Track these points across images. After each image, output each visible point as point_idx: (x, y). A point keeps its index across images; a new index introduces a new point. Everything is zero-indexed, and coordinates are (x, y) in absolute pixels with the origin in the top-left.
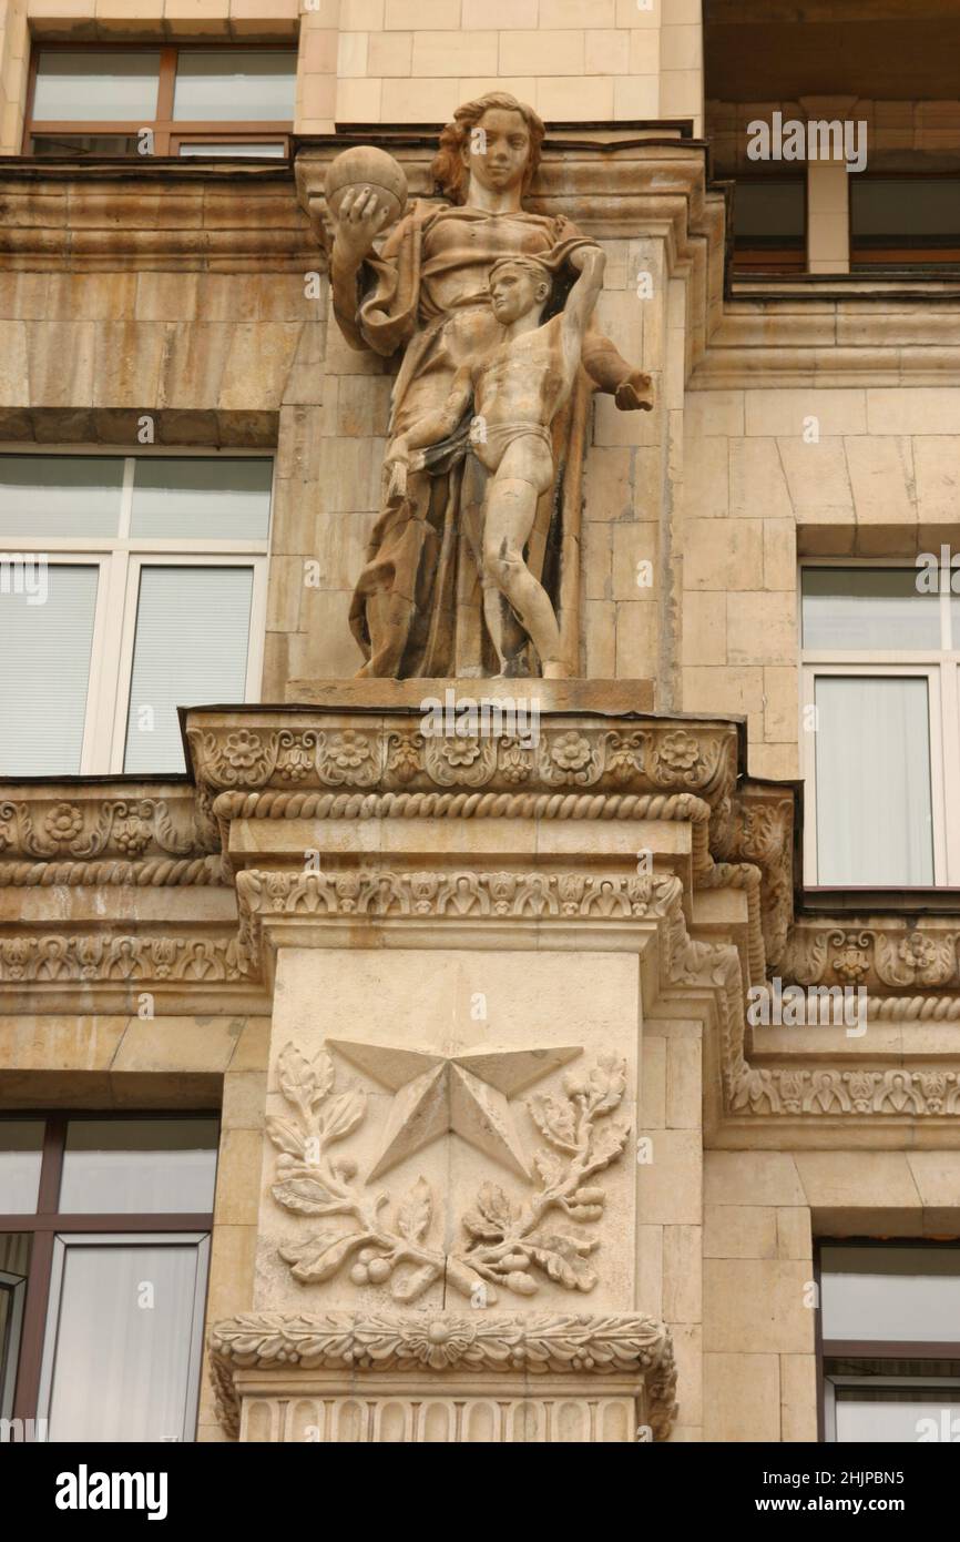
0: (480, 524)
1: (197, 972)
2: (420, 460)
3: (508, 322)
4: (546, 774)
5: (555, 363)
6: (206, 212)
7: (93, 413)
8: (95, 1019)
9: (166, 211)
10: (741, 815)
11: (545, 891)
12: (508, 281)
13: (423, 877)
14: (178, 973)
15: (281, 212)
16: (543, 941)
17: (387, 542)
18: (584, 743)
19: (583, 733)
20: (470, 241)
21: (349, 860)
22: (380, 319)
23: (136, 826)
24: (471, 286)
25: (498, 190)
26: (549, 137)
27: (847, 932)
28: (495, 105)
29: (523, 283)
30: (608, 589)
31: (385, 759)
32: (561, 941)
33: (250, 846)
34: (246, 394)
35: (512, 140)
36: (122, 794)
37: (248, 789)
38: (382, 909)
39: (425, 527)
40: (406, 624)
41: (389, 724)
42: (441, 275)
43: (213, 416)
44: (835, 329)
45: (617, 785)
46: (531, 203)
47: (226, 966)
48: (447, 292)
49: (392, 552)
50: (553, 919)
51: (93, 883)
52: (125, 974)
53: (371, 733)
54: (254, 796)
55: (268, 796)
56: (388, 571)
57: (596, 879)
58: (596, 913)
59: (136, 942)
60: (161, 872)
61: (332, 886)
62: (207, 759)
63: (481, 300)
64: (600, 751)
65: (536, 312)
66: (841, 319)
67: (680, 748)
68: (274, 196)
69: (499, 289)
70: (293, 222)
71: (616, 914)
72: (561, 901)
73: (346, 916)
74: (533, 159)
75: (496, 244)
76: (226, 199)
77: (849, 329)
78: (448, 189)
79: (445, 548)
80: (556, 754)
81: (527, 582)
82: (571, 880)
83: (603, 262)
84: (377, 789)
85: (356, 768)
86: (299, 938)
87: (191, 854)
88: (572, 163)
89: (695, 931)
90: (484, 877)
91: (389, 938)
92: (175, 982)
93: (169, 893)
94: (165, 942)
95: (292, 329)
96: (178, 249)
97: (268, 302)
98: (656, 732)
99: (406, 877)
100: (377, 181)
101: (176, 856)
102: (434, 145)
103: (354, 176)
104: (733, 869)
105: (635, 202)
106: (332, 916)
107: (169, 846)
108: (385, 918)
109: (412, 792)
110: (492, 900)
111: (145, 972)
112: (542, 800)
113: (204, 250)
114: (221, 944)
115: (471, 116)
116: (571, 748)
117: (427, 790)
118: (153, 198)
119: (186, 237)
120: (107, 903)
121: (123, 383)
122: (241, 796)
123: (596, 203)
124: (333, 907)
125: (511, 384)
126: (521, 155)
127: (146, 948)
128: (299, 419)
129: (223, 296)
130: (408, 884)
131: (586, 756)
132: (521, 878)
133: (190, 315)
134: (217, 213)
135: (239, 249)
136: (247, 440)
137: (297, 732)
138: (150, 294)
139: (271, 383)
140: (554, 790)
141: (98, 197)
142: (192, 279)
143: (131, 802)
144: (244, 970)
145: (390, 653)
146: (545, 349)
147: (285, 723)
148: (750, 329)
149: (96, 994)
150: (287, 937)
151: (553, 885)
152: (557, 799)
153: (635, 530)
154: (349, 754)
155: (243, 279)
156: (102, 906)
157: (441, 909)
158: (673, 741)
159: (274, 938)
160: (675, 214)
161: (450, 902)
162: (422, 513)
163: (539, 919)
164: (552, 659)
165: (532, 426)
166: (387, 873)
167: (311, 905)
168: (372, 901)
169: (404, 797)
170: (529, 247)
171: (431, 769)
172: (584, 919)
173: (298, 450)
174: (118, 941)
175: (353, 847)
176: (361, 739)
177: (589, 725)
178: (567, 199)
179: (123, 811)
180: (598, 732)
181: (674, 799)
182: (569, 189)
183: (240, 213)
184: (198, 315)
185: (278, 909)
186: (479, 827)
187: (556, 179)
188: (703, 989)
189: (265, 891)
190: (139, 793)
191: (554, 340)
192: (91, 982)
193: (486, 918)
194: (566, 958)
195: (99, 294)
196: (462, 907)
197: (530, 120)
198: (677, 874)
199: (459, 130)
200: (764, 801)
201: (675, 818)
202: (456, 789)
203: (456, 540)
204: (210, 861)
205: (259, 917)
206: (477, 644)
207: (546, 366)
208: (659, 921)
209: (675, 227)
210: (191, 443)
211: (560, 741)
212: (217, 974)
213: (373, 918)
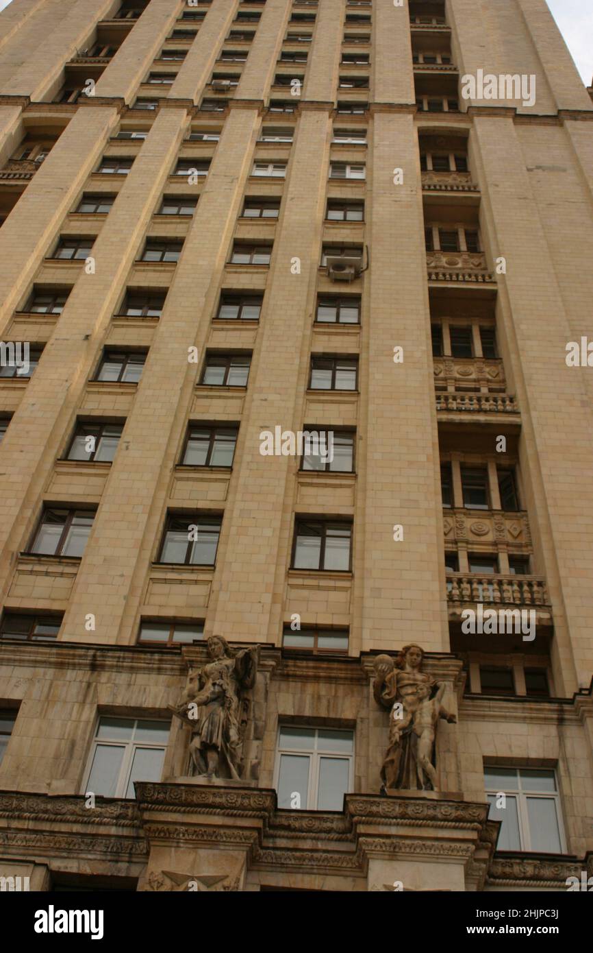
0: (417, 750)
1: (345, 864)
2: (401, 733)
3: (421, 700)
4: (439, 816)
5: (434, 710)
6: (337, 669)
7: (309, 717)
8: (317, 876)
9: (328, 668)
10: (486, 830)
11: (440, 847)
12: (421, 689)
13: (408, 842)
14: (340, 864)
15: (357, 670)
16: (440, 860)
17: (391, 754)
18: (449, 808)
19: (449, 806)
20: (409, 679)
21: (388, 836)
22: (387, 697)
23: (329, 824)
24: (410, 690)
25: (413, 667)
26: (426, 655)
27: (506, 862)
28: (413, 646)
29: (425, 690)
30: (444, 769)
31: (398, 810)
32: (443, 861)
33: (363, 831)
34: (348, 714)
35: (418, 655)
36: (325, 816)
37: (362, 816)
38: (397, 850)
39: (401, 750)
40: (397, 775)
41: (399, 801)
42: (402, 687)
43: (340, 720)
44: (490, 707)
45: (457, 820)
46: (420, 671)
47: (352, 863)
48: (404, 691)
49: (393, 756)
50: (442, 855)
51: (317, 839)
52: (326, 864)
53: (394, 803)
54: (364, 818)
55: (367, 818)
56: (392, 761)
57: (453, 845)
58: (453, 854)
59: (329, 855)
60: (335, 837)
61: (384, 843)
62: (351, 807)
63: (412, 694)
64: (454, 811)
65: (428, 698)
66: (491, 705)
67: (474, 811)
68: (355, 666)
69: (419, 691)
70: (360, 672)
71: (458, 854)
72: (443, 850)
73: (387, 851)
74: (422, 660)
75: (415, 680)
76: (343, 666)
77: (494, 707)
78: (400, 666)
79: (407, 756)
80: (442, 811)
81: (430, 765)
82: (446, 845)
83: (445, 686)
84: (396, 818)
85: (390, 812)
86: (375, 856)
87: (343, 833)
88: (431, 662)
89: (476, 860)
90: (424, 843)
91: (399, 858)
92: (339, 867)
93: (337, 843)
94: (336, 856)
95: (359, 699)
96: (330, 678)
97: (353, 692)
98: (469, 806)
99: (403, 842)
100: (387, 663)
101: (339, 833)
102: (396, 656)
103: (382, 661)
104: (484, 844)
105: (445, 672)
106: (384, 851)
107: (338, 830)
108: (397, 852)
109: (405, 819)
110: (426, 849)
111: (331, 864)
112: (439, 823)
113: (336, 678)
114: (351, 857)
115: (407, 649)
116: (446, 810)
117: (408, 819)
118: (324, 665)
119: (333, 675)
120: (322, 845)
121: (317, 710)
122: (360, 818)
123: (436, 672)
124: (384, 849)
125: (424, 715)
126: (419, 659)
127: (331, 857)
128: (362, 722)
129: (341, 690)
130: (404, 843)
131: (450, 812)
132: (433, 843)
133: (333, 694)
134: (341, 669)
135: (346, 679)
136: (347, 726)
137: (375, 802)
138: (323, 689)
139: (354, 712)
140: (441, 820)
141: (311, 664)
142: (333, 686)
143: (328, 818)
144: (357, 864)
145: (393, 782)
146: (431, 706)
147: (372, 799)
148: (468, 706)
149: (318, 869)
150: (372, 856)
151: (442, 846)
152: (442, 823)
153: (450, 754)
154: (389, 808)
155: (346, 686)
156: (320, 845)
157: (412, 851)
158: (473, 809)
159: (368, 856)
160: (455, 675)
161: (415, 849)
162: (401, 746)
163: (438, 855)
164: (436, 786)
165: (430, 726)
166: (398, 840)
167: (379, 848)
168: (395, 848)
169: (403, 820)
170: (423, 681)
171: (410, 813)
172: (451, 855)
173: (362, 729)
174: (324, 855)
175: (390, 833)
176: (392, 804)
177: (451, 804)
178: (429, 670)
179: (325, 820)
180: (453, 805)
181: (473, 824)
182: (429, 668)
183: (346, 670)
184: (336, 694)
185: (370, 848)
186: (422, 829)
187: (427, 665)
188: (476, 875)
189: (367, 844)
190: (330, 816)
191: (433, 704)
192: (317, 865)
193: (424, 854)
194: (445, 865)
195: (310, 688)
196: (418, 850)
197: (422, 651)
198: (473, 844)
199: (404, 652)
200: (492, 826)
201: (473, 829)
202: (417, 819)
203: (409, 754)
204: (348, 835)
205: (364, 850)
206: (415, 782)
207: (432, 711)
208: (469, 856)
209: (455, 679)
210: (333, 727)
211: (443, 807)
212: (350, 865)
213: (394, 852)
